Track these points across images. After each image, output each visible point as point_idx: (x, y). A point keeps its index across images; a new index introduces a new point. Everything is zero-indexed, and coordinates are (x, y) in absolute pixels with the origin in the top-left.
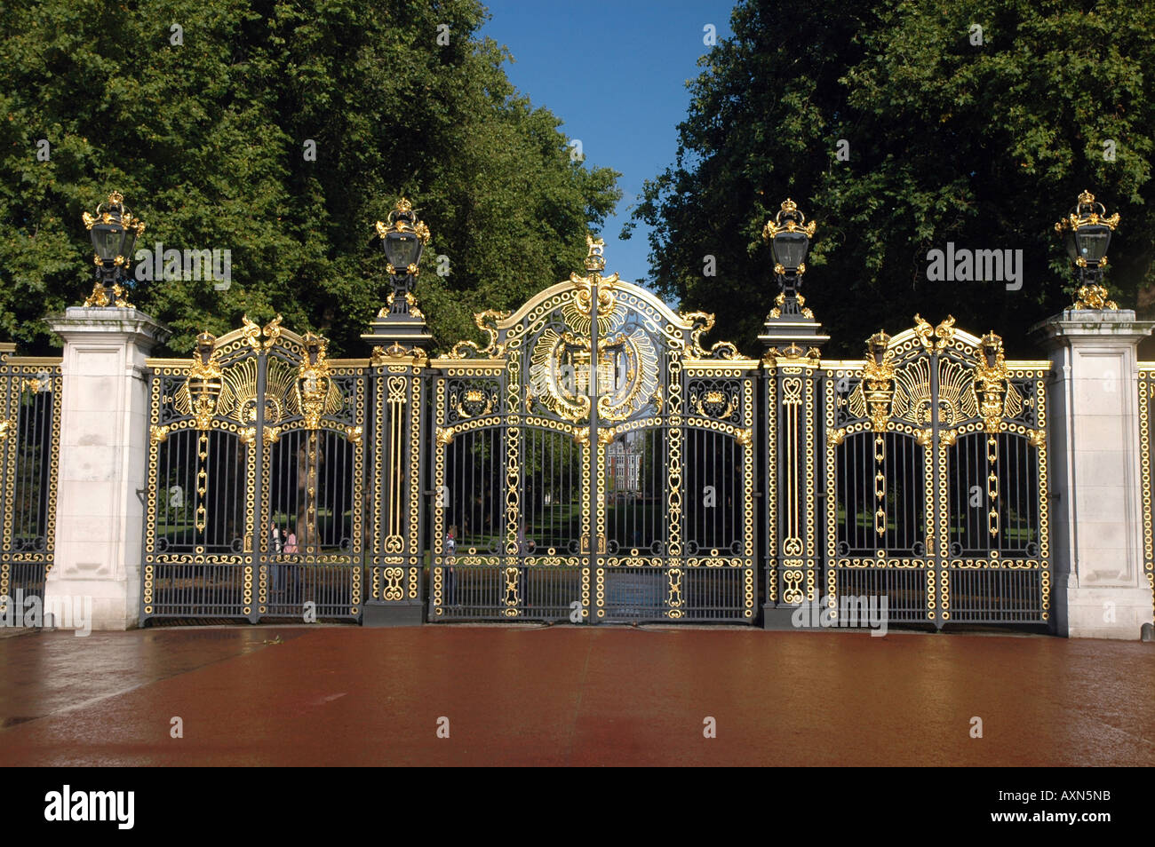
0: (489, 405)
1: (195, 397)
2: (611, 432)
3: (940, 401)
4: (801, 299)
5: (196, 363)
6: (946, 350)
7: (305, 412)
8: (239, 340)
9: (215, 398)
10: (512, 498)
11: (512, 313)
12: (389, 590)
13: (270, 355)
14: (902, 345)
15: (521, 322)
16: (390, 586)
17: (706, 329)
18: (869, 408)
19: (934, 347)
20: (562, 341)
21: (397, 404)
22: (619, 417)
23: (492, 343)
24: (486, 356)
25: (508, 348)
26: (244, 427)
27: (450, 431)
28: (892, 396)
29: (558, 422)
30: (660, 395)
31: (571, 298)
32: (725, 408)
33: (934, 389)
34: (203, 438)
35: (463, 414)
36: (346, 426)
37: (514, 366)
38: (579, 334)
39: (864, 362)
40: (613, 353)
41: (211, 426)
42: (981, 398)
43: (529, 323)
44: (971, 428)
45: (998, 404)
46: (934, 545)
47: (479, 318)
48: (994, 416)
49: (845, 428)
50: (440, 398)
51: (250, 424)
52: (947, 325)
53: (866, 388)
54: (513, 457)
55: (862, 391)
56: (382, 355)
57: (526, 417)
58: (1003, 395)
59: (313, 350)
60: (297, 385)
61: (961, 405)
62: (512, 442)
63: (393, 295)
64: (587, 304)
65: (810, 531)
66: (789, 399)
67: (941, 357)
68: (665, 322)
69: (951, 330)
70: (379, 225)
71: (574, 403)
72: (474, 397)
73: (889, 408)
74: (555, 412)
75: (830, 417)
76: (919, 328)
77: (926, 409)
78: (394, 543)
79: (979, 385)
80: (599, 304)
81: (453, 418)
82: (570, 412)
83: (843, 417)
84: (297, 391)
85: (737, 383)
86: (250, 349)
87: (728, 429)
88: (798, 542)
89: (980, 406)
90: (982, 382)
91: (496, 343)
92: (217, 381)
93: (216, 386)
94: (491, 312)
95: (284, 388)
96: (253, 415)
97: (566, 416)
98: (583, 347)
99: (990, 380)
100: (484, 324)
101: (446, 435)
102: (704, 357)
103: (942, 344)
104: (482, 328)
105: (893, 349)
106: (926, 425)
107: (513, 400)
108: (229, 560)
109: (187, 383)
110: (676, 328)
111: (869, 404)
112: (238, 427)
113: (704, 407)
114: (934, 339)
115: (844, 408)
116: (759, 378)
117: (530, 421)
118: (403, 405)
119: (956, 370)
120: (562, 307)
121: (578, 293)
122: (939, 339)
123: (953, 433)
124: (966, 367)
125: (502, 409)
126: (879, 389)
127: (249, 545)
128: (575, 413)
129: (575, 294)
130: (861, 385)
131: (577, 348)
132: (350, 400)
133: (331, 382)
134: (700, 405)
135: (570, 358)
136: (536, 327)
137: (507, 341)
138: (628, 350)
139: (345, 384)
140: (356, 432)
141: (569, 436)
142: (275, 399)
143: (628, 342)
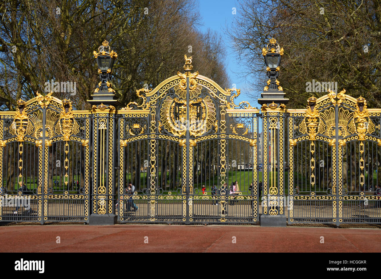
0: (143, 130)
1: (17, 128)
2: (195, 141)
3: (339, 126)
4: (278, 82)
6: (342, 104)
7: (63, 133)
8: (35, 102)
9: (25, 128)
10: (153, 170)
11: (153, 90)
12: (100, 210)
13: (47, 108)
14: (322, 102)
15: (157, 93)
16: (100, 208)
17: (236, 96)
18: (308, 130)
19: (337, 103)
20: (174, 102)
21: (103, 130)
22: (199, 134)
23: (144, 103)
24: (141, 108)
25: (151, 105)
26: (37, 140)
27: (126, 141)
28: (318, 124)
29: (172, 137)
30: (216, 125)
31: (178, 83)
33: (337, 121)
34: (21, 145)
35: (132, 134)
36: (81, 139)
37: (153, 112)
38: (181, 98)
39: (306, 110)
40: (195, 107)
41: (24, 139)
42: (356, 124)
43: (160, 94)
44: (353, 138)
45: (365, 128)
46: (336, 190)
47: (138, 92)
48: (362, 133)
49: (297, 139)
50: (122, 127)
51: (40, 138)
52: (342, 93)
53: (307, 121)
54: (153, 152)
55: (305, 123)
56: (96, 109)
57: (159, 135)
59: (67, 106)
60: (59, 121)
61: (348, 128)
62: (153, 145)
63: (101, 82)
64: (185, 85)
65: (281, 183)
66: (272, 126)
67: (340, 107)
68: (218, 93)
69: (344, 95)
70: (95, 52)
72: (136, 126)
73: (317, 130)
74: (171, 133)
75: (291, 134)
76: (330, 94)
77: (333, 130)
78: (102, 190)
80: (190, 85)
81: (127, 136)
82: (178, 132)
83: (297, 134)
84: (60, 124)
86: (40, 106)
87: (247, 140)
88: (275, 189)
89: (357, 129)
90: (357, 118)
91: (146, 103)
92: (26, 120)
93: (26, 122)
94: (143, 89)
95: (54, 123)
96: (41, 135)
97: (176, 134)
98: (183, 104)
99: (360, 117)
100: (140, 94)
101: (124, 143)
102: (236, 108)
103: (340, 101)
104: (140, 96)
105: (319, 103)
106: (333, 137)
107: (153, 128)
108: (32, 198)
109: (14, 121)
111: (308, 128)
112: (35, 140)
113: (236, 130)
114: (337, 99)
115: (297, 130)
117: (161, 137)
118: (105, 130)
119: (346, 113)
120: (174, 87)
121: (181, 80)
122: (339, 99)
123: (345, 141)
124: (350, 112)
125: (148, 132)
126: (312, 121)
127: (40, 191)
128: (180, 133)
129: (179, 81)
130: (304, 120)
131: (180, 105)
132: (83, 128)
133: (74, 121)
134: (234, 130)
135: (177, 109)
136: (163, 96)
137: (150, 102)
138: (203, 105)
139: (81, 121)
140: (86, 142)
141: (177, 143)
142: (50, 128)
143: (202, 102)
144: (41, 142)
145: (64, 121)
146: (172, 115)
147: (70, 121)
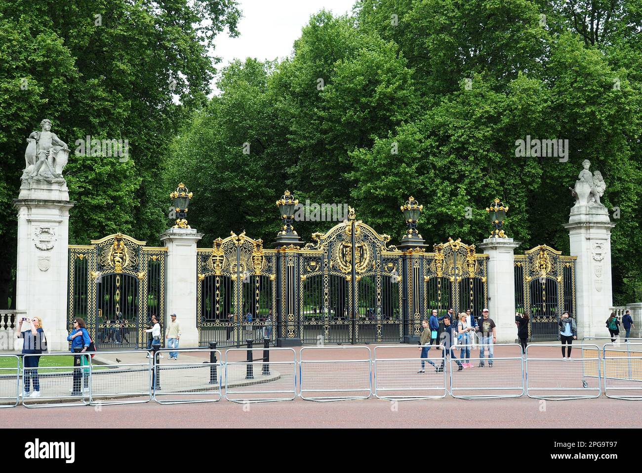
1: (214, 263)
2: (360, 277)
3: (457, 267)
4: (418, 231)
5: (214, 249)
6: (458, 250)
7: (255, 268)
8: (230, 241)
9: (221, 263)
10: (326, 300)
11: (325, 234)
13: (241, 247)
14: (446, 248)
15: (328, 237)
17: (388, 241)
18: (436, 269)
19: (455, 249)
20: (342, 244)
21: (291, 266)
22: (363, 271)
23: (319, 244)
24: (316, 249)
25: (324, 246)
26: (232, 274)
27: (305, 276)
28: (443, 265)
29: (341, 273)
30: (374, 264)
31: (344, 229)
32: (393, 269)
33: (455, 263)
34: (218, 278)
35: (309, 270)
36: (269, 274)
37: (326, 253)
39: (434, 253)
40: (359, 249)
41: (220, 274)
42: (468, 265)
43: (331, 237)
44: (466, 276)
45: (473, 268)
47: (314, 235)
48: (472, 273)
49: (429, 276)
50: (301, 264)
51: (235, 273)
52: (458, 241)
53: (435, 262)
54: (326, 286)
56: (286, 248)
57: (330, 271)
58: (474, 265)
59: (258, 246)
60: (251, 258)
61: (462, 268)
62: (326, 280)
63: (286, 226)
64: (350, 231)
66: (415, 266)
67: (457, 252)
68: (375, 238)
69: (460, 243)
71: (346, 266)
72: (313, 264)
73: (442, 269)
74: (340, 269)
75: (425, 272)
76: (451, 242)
77: (452, 269)
78: (291, 317)
79: (468, 261)
80: (355, 231)
81: (305, 272)
82: (345, 270)
83: (429, 272)
84: (252, 260)
85: (397, 260)
86: (234, 244)
87: (394, 276)
88: (419, 315)
89: (468, 269)
92: (222, 256)
93: (222, 258)
94: (318, 233)
95: (246, 259)
96: (236, 270)
97: (343, 271)
98: (349, 246)
99: (471, 259)
100: (316, 237)
101: (303, 277)
102: (387, 250)
103: (457, 248)
104: (315, 239)
105: (443, 249)
106: (453, 275)
107: (326, 265)
108: (228, 325)
109: (211, 257)
110: (379, 240)
112: (230, 274)
115: (429, 269)
116: (404, 258)
117: (332, 273)
118: (293, 267)
119: (461, 256)
120: (342, 232)
121: (347, 227)
122: (456, 246)
123: (461, 277)
124: (464, 256)
125: (322, 268)
126: (439, 263)
128: (347, 270)
131: (347, 247)
132: (270, 264)
133: (264, 258)
134: (386, 268)
135: (344, 250)
136: (333, 239)
137: (323, 244)
138: (364, 248)
139: (269, 259)
140: (273, 277)
141: (344, 279)
142: (244, 263)
143: (364, 245)
144: (236, 275)
145: (256, 258)
146: (341, 255)
147: (260, 258)
